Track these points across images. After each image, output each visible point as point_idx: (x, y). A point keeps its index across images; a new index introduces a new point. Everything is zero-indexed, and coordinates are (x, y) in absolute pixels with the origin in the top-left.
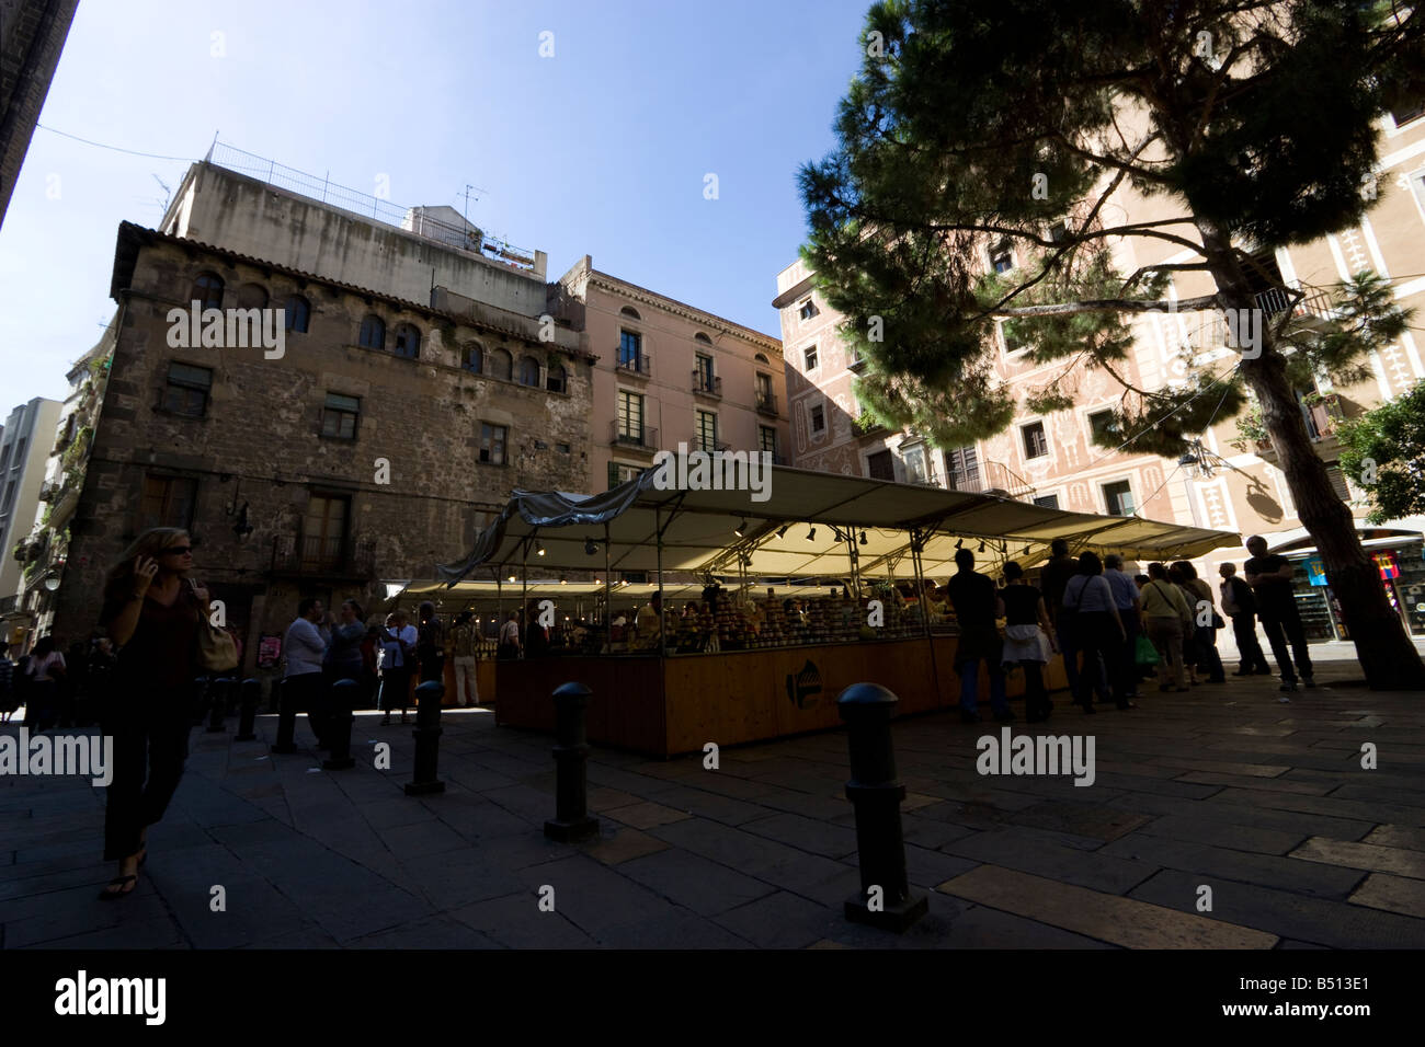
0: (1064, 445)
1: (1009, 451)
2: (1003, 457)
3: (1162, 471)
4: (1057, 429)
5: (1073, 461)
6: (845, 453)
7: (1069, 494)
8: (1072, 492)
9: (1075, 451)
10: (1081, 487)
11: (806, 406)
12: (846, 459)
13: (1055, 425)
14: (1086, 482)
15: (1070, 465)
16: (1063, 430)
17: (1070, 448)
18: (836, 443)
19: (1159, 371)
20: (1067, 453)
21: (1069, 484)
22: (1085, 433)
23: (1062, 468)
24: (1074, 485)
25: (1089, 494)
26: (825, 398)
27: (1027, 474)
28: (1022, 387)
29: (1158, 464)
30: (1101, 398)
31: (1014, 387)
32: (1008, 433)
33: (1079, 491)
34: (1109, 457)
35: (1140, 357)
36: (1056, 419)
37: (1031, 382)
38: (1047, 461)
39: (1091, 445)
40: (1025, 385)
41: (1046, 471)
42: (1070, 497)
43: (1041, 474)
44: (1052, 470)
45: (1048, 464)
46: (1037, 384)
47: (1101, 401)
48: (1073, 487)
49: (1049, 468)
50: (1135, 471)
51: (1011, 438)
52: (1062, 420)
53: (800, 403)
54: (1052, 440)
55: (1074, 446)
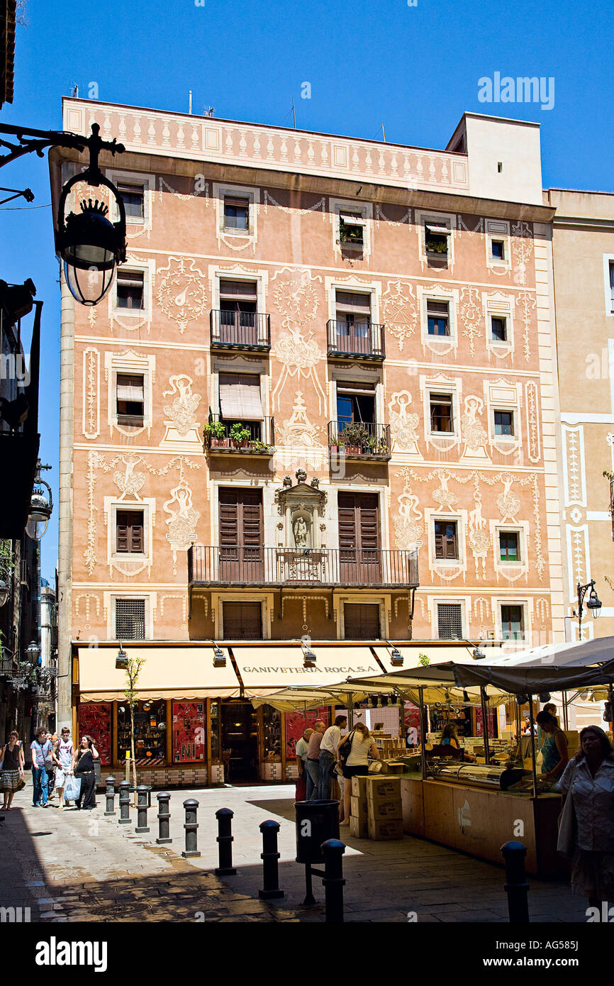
0: (474, 554)
1: (420, 544)
3: (550, 605)
4: (471, 535)
5: (481, 574)
6: (180, 467)
7: (473, 605)
8: (476, 606)
9: (484, 564)
10: (484, 602)
11: (108, 364)
13: (469, 530)
14: (489, 600)
15: (478, 577)
16: (475, 538)
17: (480, 559)
19: (560, 513)
20: (477, 564)
21: (474, 596)
22: (495, 549)
23: (470, 579)
25: (490, 611)
26: (152, 367)
27: (435, 574)
28: (443, 476)
29: (548, 597)
30: (513, 518)
31: (434, 473)
32: (421, 523)
33: (481, 607)
34: (512, 580)
35: (549, 493)
36: (471, 525)
37: (454, 476)
38: (457, 566)
39: (498, 563)
40: (447, 476)
41: (454, 577)
42: (473, 610)
43: (450, 578)
44: (460, 577)
45: (457, 570)
46: (458, 479)
47: (513, 522)
48: (477, 600)
49: (457, 575)
50: (530, 600)
51: (424, 529)
52: (477, 527)
53: (99, 354)
54: (464, 546)
55: (484, 558)
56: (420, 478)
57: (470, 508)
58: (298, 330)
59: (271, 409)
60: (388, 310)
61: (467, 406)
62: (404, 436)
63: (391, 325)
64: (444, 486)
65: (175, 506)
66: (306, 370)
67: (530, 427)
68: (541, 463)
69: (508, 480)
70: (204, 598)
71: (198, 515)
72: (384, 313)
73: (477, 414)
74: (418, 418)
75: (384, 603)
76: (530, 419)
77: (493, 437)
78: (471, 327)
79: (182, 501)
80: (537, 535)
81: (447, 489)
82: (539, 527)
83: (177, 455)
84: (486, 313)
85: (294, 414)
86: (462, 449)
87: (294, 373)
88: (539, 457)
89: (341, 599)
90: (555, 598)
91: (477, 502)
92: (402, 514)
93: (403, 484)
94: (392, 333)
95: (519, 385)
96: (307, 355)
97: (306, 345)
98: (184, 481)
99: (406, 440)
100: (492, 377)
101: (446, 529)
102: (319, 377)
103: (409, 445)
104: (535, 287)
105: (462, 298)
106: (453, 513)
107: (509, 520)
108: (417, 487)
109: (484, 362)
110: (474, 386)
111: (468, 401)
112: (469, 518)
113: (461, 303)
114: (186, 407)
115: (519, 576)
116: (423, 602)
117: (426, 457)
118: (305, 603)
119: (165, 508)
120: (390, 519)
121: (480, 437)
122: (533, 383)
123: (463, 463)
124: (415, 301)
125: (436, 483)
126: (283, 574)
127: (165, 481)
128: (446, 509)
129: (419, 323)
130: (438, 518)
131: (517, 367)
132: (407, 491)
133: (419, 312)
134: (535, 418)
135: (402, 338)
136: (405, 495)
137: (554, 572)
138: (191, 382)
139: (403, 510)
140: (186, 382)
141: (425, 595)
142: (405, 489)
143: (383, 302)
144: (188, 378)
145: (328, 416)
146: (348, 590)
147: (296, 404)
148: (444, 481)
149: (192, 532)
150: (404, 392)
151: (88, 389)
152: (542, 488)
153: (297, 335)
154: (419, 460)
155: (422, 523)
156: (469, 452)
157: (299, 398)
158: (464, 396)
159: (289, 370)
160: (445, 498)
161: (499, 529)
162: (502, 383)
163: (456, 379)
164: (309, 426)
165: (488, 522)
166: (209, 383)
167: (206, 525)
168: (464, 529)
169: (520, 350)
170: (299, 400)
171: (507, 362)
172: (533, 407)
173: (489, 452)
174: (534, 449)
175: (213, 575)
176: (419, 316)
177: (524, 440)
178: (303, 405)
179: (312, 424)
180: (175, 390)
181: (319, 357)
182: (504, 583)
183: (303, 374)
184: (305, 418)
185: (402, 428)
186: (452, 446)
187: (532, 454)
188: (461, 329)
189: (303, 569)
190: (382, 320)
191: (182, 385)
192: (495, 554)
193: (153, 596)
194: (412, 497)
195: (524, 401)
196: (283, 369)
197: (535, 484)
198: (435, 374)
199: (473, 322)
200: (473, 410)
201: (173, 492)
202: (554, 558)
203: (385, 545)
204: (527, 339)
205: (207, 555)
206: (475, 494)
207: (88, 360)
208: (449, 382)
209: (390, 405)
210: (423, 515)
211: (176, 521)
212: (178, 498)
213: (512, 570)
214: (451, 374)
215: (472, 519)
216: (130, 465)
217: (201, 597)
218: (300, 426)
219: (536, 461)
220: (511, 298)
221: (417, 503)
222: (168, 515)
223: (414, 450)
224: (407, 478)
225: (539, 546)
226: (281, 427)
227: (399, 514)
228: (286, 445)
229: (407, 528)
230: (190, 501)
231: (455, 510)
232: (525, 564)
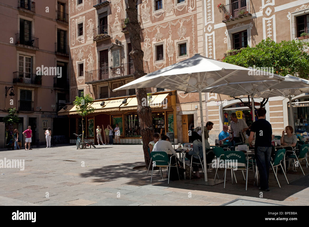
0: (169, 56)
1: (150, 57)
2: (148, 58)
4: (167, 48)
6: (90, 48)
9: (172, 59)
11: (76, 22)
13: (167, 47)
16: (169, 49)
18: (87, 43)
19: (203, 29)
20: (170, 60)
22: (176, 52)
26: (84, 20)
27: (155, 67)
28: (158, 28)
30: (183, 37)
31: (155, 27)
32: (151, 48)
35: (199, 21)
36: (167, 44)
37: (161, 26)
38: (162, 62)
39: (178, 58)
40: (159, 27)
41: (162, 67)
43: (160, 68)
46: (163, 27)
47: (184, 39)
49: (163, 65)
51: (152, 50)
52: (170, 45)
53: (74, 20)
54: (165, 54)
55: (172, 57)
56: (150, 31)
59: (110, 22)
62: (146, 16)
65: (89, 60)
66: (118, 4)
69: (182, 21)
70: (95, 87)
71: (94, 61)
74: (150, 8)
77: (176, 5)
79: (90, 58)
80: (193, 42)
81: (159, 32)
82: (194, 38)
83: (89, 45)
85: (115, 21)
88: (195, 7)
89: (128, 81)
91: (170, 34)
92: (145, 47)
93: (145, 35)
98: (91, 52)
99: (146, 18)
102: (121, 5)
108: (149, 35)
112: (167, 42)
114: (91, 29)
117: (152, 22)
118: (118, 84)
119: (87, 62)
121: (172, 7)
123: (166, 20)
125: (156, 31)
126: (112, 76)
128: (159, 40)
132: (146, 37)
136: (146, 39)
138: (92, 20)
139: (145, 45)
145: (124, 18)
146: (129, 78)
147: (116, 17)
148: (158, 30)
149: (93, 67)
151: (73, 31)
152: (196, 20)
154: (151, 24)
156: (167, 14)
157: (117, 14)
159: (114, 6)
160: (159, 36)
161: (178, 43)
165: (174, 42)
168: (165, 47)
173: (175, 12)
174: (193, 4)
175: (97, 79)
179: (120, 22)
180: (89, 24)
183: (117, 6)
184: (118, 21)
185: (145, 13)
191: (90, 22)
192: (176, 54)
193: (85, 88)
194: (148, 39)
197: (193, 19)
201: (89, 56)
206: (169, 31)
207: (73, 23)
210: (151, 46)
211: (89, 65)
213: (183, 59)
215: (168, 42)
216: (80, 50)
218: (116, 25)
219: (193, 9)
221: (150, 41)
223: (149, 21)
224: (147, 32)
225: (194, 46)
226: (112, 26)
227: (144, 47)
228: (114, 32)
229: (146, 51)
230: (92, 58)
231: (162, 40)
232: (188, 56)
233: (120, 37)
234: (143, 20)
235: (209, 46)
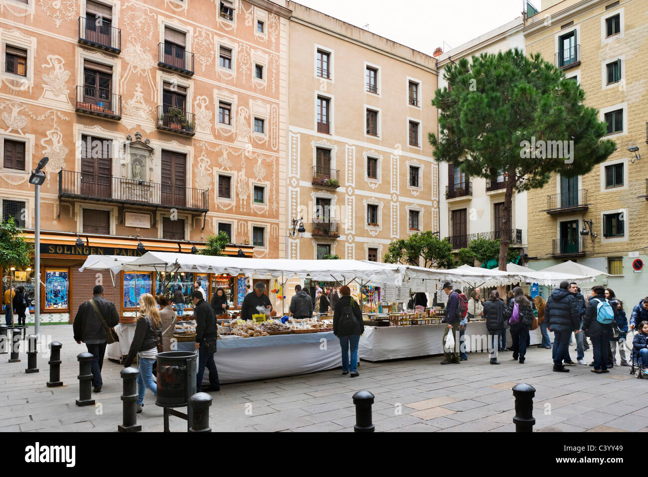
0: (240, 197)
1: (210, 187)
3: (278, 229)
4: (239, 185)
5: (243, 208)
6: (54, 118)
8: (239, 226)
9: (245, 203)
10: (244, 224)
12: (55, 126)
13: (238, 183)
14: (247, 223)
15: (241, 210)
16: (241, 188)
17: (243, 200)
18: (41, 102)
19: (286, 180)
20: (241, 203)
21: (239, 220)
22: (251, 195)
23: (237, 210)
24: (241, 222)
25: (247, 229)
26: (34, 45)
27: (218, 205)
28: (225, 150)
29: (278, 224)
30: (262, 180)
31: (220, 147)
33: (243, 227)
34: (260, 213)
35: (281, 168)
36: (239, 180)
37: (231, 151)
38: (230, 202)
39: (253, 203)
40: (227, 150)
41: (228, 208)
42: (238, 228)
43: (226, 209)
44: (232, 209)
45: (230, 205)
46: (233, 153)
47: (261, 181)
48: (240, 223)
49: (230, 207)
50: (269, 225)
51: (213, 178)
52: (242, 182)
54: (235, 190)
55: (245, 200)
56: (211, 149)
57: (239, 170)
58: (139, 44)
59: (119, 91)
60: (196, 46)
61: (240, 112)
62: (203, 123)
63: (198, 55)
64: (225, 156)
65: (50, 142)
66: (144, 71)
67: (273, 130)
68: (277, 151)
69: (260, 158)
70: (70, 205)
71: (67, 151)
72: (194, 47)
73: (245, 118)
74: (211, 114)
75: (187, 219)
76: (273, 126)
77: (253, 132)
78: (244, 67)
79: (55, 140)
80: (274, 190)
81: (226, 157)
82: (275, 186)
83: (52, 109)
84: (253, 62)
85: (135, 97)
86: (236, 136)
87: (136, 71)
88: (277, 148)
89: (161, 214)
90: (282, 226)
91: (243, 167)
92: (200, 168)
93: (201, 151)
94: (198, 60)
95: (268, 106)
96: (145, 62)
97: (144, 54)
98: (57, 127)
99: (204, 125)
100: (254, 98)
101: (225, 180)
102: (152, 76)
103: (206, 128)
104: (279, 53)
105: (240, 48)
106: (229, 172)
107: (259, 180)
108: (209, 154)
109: (250, 89)
110: (244, 101)
111: (241, 110)
112: (238, 177)
113: (239, 52)
114: (60, 78)
115: (264, 211)
116: (210, 221)
117: (216, 137)
119: (42, 143)
120: (193, 170)
121: (246, 131)
122: (276, 106)
123: (236, 144)
124: (213, 44)
125: (220, 154)
126: (125, 195)
127: (42, 125)
128: (225, 169)
129: (215, 57)
130: (221, 174)
131: (268, 95)
132: (204, 156)
133: (215, 51)
134: (276, 126)
135: (204, 65)
136: (202, 157)
137: (282, 211)
138: (64, 62)
139: (201, 166)
140: (60, 62)
141: (211, 217)
142: (202, 154)
143: (194, 41)
144: (61, 58)
145: (157, 102)
147: (137, 91)
148: (225, 153)
149: (62, 161)
150: (204, 97)
152: (278, 164)
153: (138, 48)
154: (211, 138)
155: (211, 175)
156: (239, 138)
157: (139, 87)
158: (238, 106)
159: (132, 68)
160: (225, 162)
161: (254, 184)
162: (260, 103)
163: (234, 95)
164: (144, 106)
165: (248, 180)
166: (76, 65)
167: (72, 158)
168: (235, 182)
169: (270, 85)
170: (139, 89)
171: (262, 92)
172: (275, 120)
173: (251, 141)
174: (274, 143)
175: (77, 190)
176: (215, 54)
177: (270, 137)
178: (141, 92)
179: (147, 105)
180: (51, 65)
181: (152, 65)
182: (255, 215)
183: (142, 73)
184: (142, 101)
185: (202, 118)
186: (230, 134)
187: (273, 145)
188: (238, 67)
189: (138, 194)
190: (192, 50)
191: (56, 63)
192: (251, 198)
194: (206, 160)
195: (271, 115)
196: (129, 67)
197: (274, 162)
198: (222, 90)
199: (246, 64)
200: (243, 115)
201: (48, 133)
202: (282, 204)
203: (189, 184)
204: (274, 82)
205: (73, 177)
206: (242, 163)
208: (230, 96)
209: (196, 103)
210: (212, 172)
211: (50, 152)
212: (52, 138)
213: (260, 208)
214: (232, 92)
215: (240, 177)
216: (16, 110)
217: (68, 204)
218: (138, 105)
219: (275, 149)
220: (266, 56)
221: (209, 163)
222: (44, 148)
223: (208, 132)
224: (204, 148)
225: (274, 196)
226: (126, 103)
227: (198, 168)
228: (129, 115)
229: (202, 177)
230: (61, 141)
231: (231, 170)
232: (266, 205)
233: (148, 132)
234: (198, 126)
235: (292, 202)
